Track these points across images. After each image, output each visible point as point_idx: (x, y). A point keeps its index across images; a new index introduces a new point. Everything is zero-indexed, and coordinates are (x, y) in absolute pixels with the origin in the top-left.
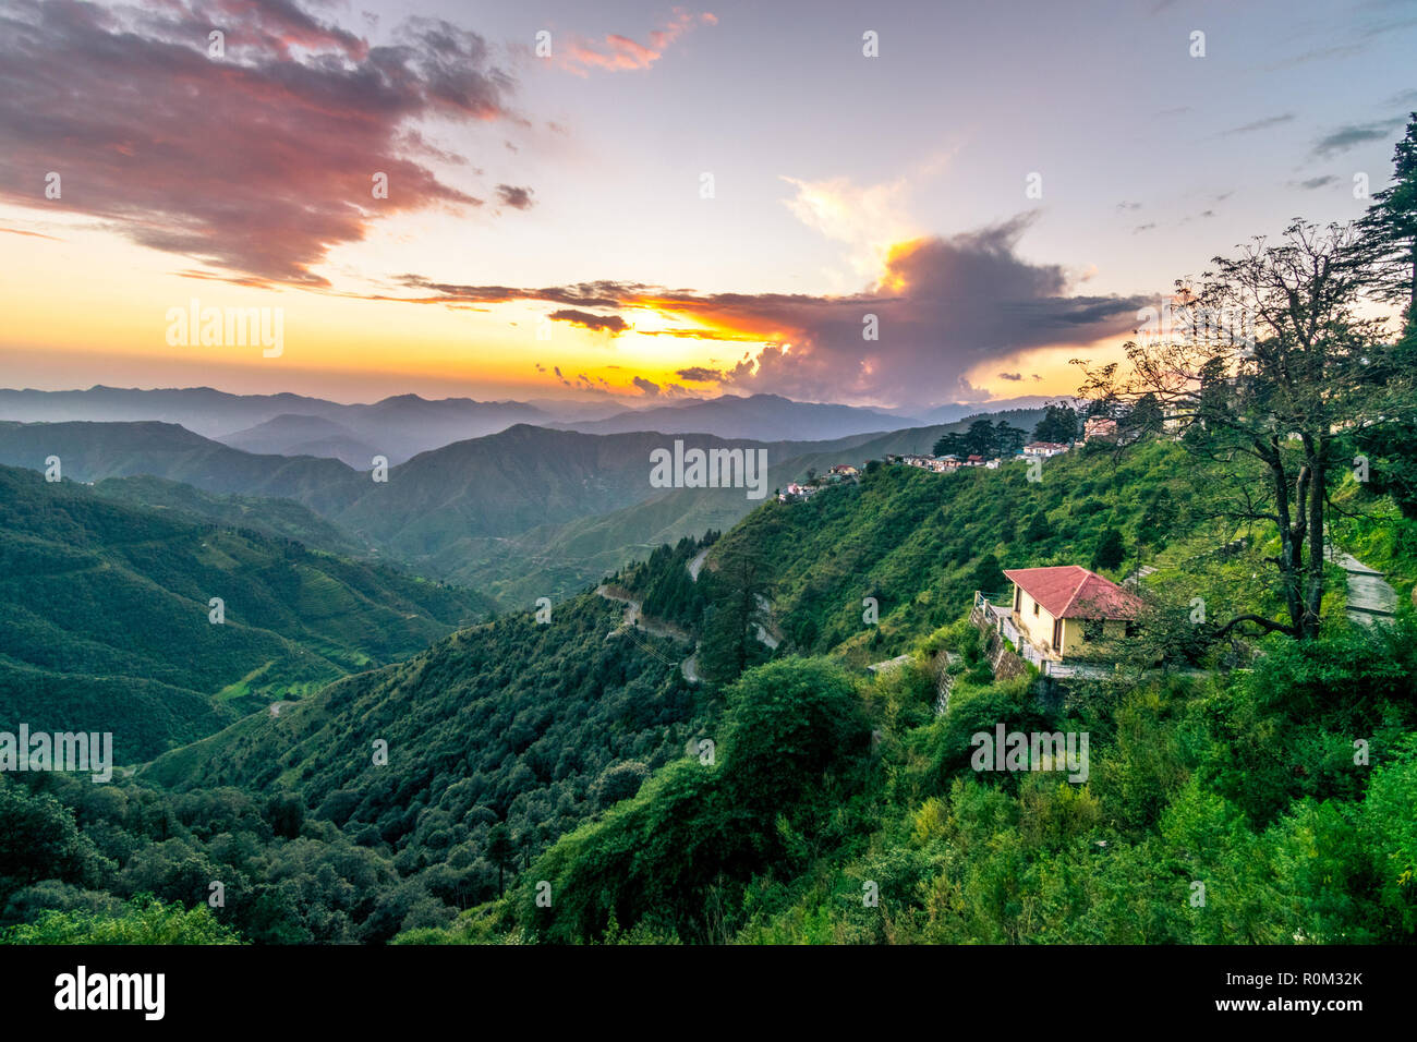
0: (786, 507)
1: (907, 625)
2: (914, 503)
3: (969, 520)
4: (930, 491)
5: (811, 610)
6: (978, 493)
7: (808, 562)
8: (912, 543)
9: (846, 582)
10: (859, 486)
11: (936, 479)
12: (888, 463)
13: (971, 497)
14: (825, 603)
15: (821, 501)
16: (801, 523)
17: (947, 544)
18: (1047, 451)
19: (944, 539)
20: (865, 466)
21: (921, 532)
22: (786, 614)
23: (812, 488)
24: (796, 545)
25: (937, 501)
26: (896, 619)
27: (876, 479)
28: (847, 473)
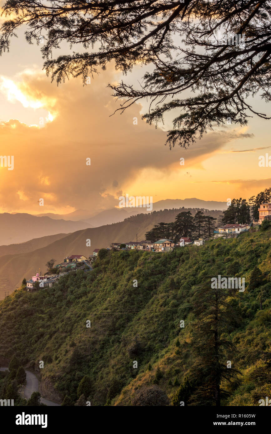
0: (35, 293)
1: (179, 361)
4: (156, 267)
5: (81, 370)
7: (64, 335)
8: (154, 306)
9: (105, 344)
10: (92, 270)
11: (159, 257)
12: (115, 250)
14: (90, 364)
15: (63, 286)
16: (50, 304)
17: (182, 302)
18: (237, 229)
19: (180, 299)
20: (96, 254)
21: (160, 296)
23: (53, 275)
24: (49, 323)
25: (164, 274)
26: (169, 359)
27: (108, 263)
28: (80, 260)
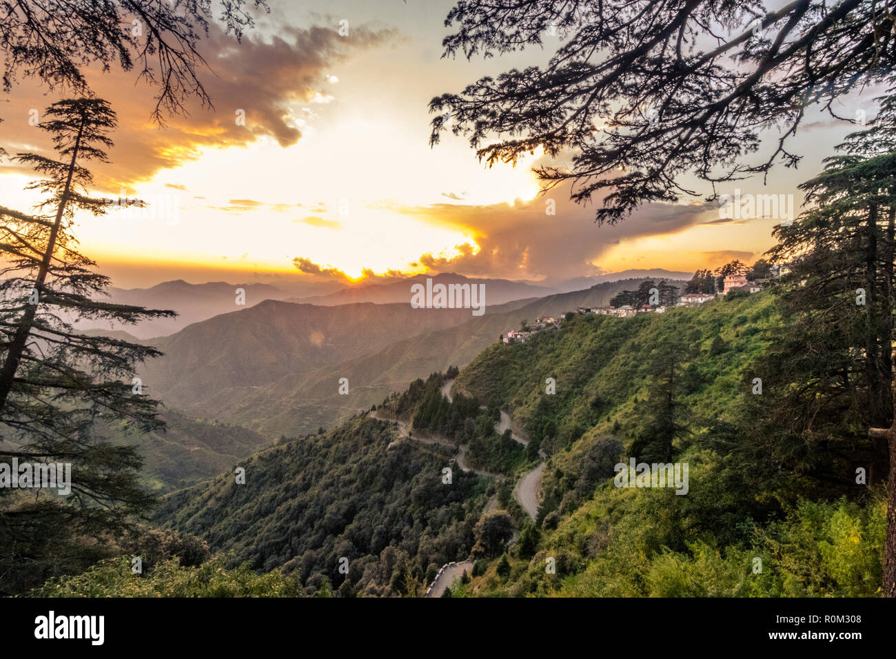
0: (510, 347)
1: (636, 416)
2: (609, 339)
3: (654, 347)
4: (619, 330)
5: (547, 415)
6: (656, 330)
7: (533, 384)
8: (615, 365)
9: (569, 395)
10: (559, 330)
11: (622, 322)
12: (581, 313)
13: (651, 332)
14: (556, 410)
15: (534, 342)
16: (522, 356)
17: (642, 364)
18: (700, 299)
19: (641, 361)
20: (564, 316)
21: (621, 356)
22: (529, 420)
23: (526, 333)
24: (520, 373)
25: (625, 337)
26: (626, 413)
27: (574, 324)
28: (549, 321)
